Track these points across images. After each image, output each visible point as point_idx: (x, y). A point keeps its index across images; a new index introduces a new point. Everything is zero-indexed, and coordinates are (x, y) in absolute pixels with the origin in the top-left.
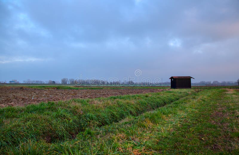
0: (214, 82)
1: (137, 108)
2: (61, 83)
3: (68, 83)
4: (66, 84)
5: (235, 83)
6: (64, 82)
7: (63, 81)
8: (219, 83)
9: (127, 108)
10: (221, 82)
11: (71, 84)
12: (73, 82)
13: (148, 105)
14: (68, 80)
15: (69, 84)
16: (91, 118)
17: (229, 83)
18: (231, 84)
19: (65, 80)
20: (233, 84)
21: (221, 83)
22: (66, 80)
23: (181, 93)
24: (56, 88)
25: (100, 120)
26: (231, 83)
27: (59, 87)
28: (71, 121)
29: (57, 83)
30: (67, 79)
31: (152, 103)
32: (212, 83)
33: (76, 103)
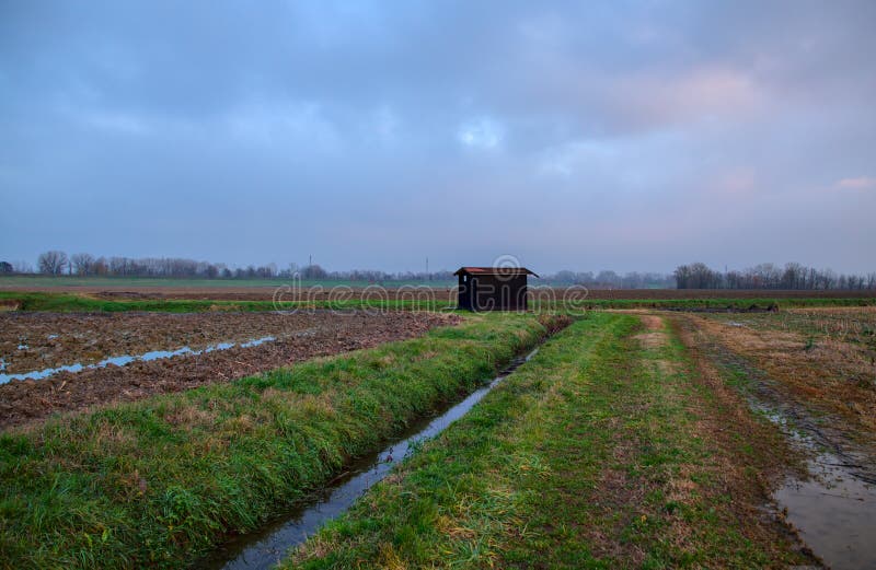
0: (602, 275)
1: (343, 432)
2: (36, 269)
3: (66, 271)
4: (58, 273)
5: (669, 280)
6: (51, 268)
7: (45, 262)
8: (616, 277)
9: (311, 439)
10: (624, 276)
11: (78, 276)
12: (87, 266)
13: (381, 411)
14: (69, 258)
15: (70, 275)
16: (179, 507)
17: (648, 279)
18: (657, 282)
19: (55, 257)
20: (659, 282)
21: (625, 280)
22: (59, 258)
23: (492, 338)
24: (18, 301)
25: (214, 507)
26: (656, 278)
27: (33, 297)
28: (105, 537)
29: (21, 268)
30: (62, 254)
31: (396, 400)
32: (595, 276)
33: (116, 430)
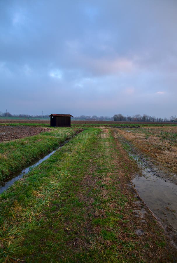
0: (93, 117)
1: (10, 165)
10: (99, 117)
13: (22, 158)
17: (106, 118)
20: (109, 119)
26: (108, 118)
31: (28, 154)
32: (91, 117)
